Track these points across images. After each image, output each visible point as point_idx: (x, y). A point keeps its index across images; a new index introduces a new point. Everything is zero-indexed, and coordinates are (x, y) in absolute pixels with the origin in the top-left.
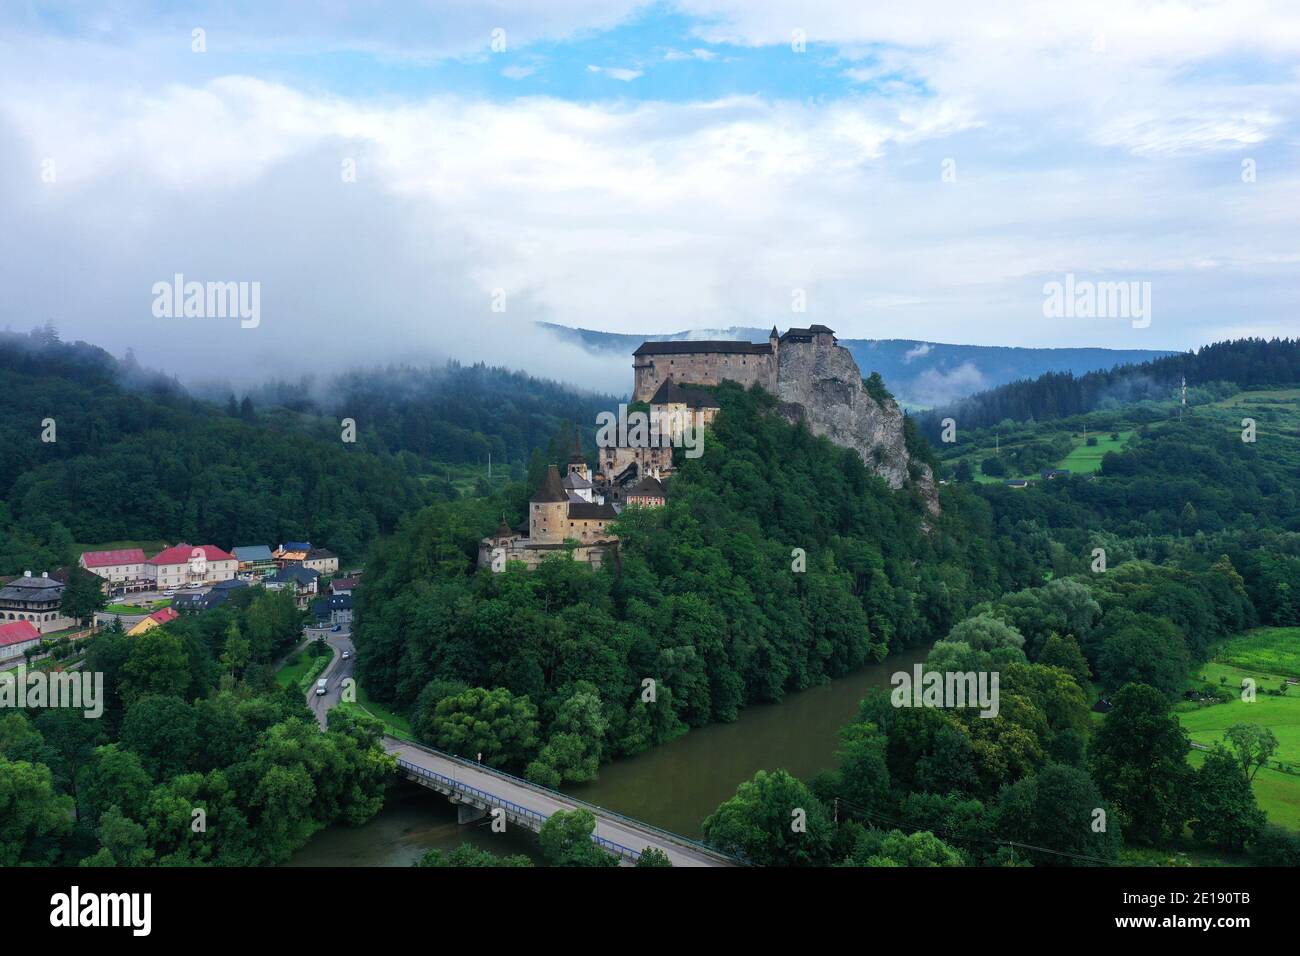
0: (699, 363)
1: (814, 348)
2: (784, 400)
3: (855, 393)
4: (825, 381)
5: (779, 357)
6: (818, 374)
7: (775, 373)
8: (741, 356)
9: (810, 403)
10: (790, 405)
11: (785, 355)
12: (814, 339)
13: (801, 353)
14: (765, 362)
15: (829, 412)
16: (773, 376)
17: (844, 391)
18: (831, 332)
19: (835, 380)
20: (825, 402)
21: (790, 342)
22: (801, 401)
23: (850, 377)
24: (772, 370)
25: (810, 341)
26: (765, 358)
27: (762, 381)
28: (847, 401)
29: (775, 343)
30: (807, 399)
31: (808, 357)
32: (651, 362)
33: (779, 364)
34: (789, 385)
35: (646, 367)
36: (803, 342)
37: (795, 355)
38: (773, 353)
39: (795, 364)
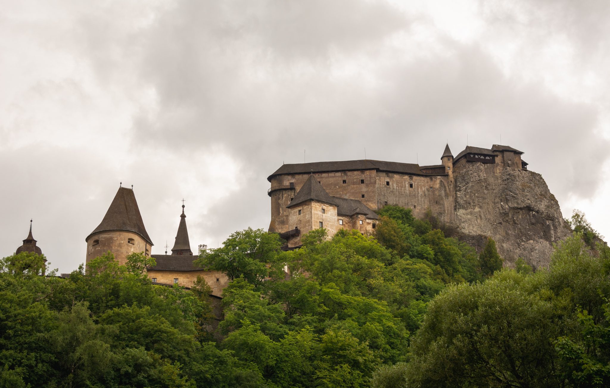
0: (354, 183)
1: (498, 170)
2: (466, 231)
3: (555, 228)
4: (516, 210)
5: (456, 181)
6: (507, 201)
7: (451, 199)
8: (406, 177)
9: (498, 237)
10: (473, 238)
11: (463, 177)
12: (498, 160)
13: (483, 175)
14: (437, 186)
15: (524, 249)
16: (448, 203)
17: (543, 224)
18: (519, 153)
19: (529, 209)
20: (518, 237)
21: (468, 161)
22: (489, 234)
23: (548, 207)
24: (447, 195)
25: (493, 162)
26: (438, 181)
27: (435, 210)
28: (547, 237)
29: (450, 164)
30: (495, 232)
31: (491, 180)
32: (292, 184)
33: (457, 188)
34: (471, 213)
35: (286, 189)
36: (485, 162)
37: (475, 177)
38: (447, 175)
39: (476, 188)
